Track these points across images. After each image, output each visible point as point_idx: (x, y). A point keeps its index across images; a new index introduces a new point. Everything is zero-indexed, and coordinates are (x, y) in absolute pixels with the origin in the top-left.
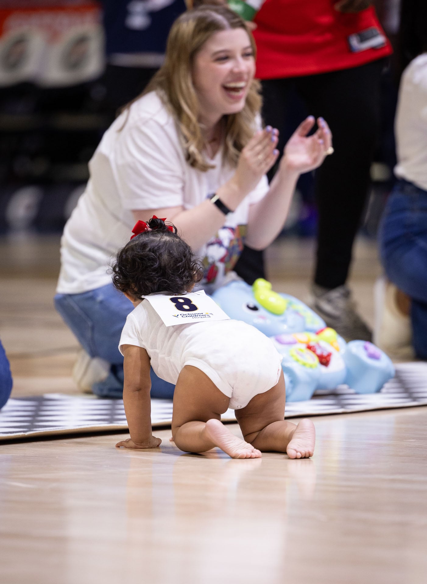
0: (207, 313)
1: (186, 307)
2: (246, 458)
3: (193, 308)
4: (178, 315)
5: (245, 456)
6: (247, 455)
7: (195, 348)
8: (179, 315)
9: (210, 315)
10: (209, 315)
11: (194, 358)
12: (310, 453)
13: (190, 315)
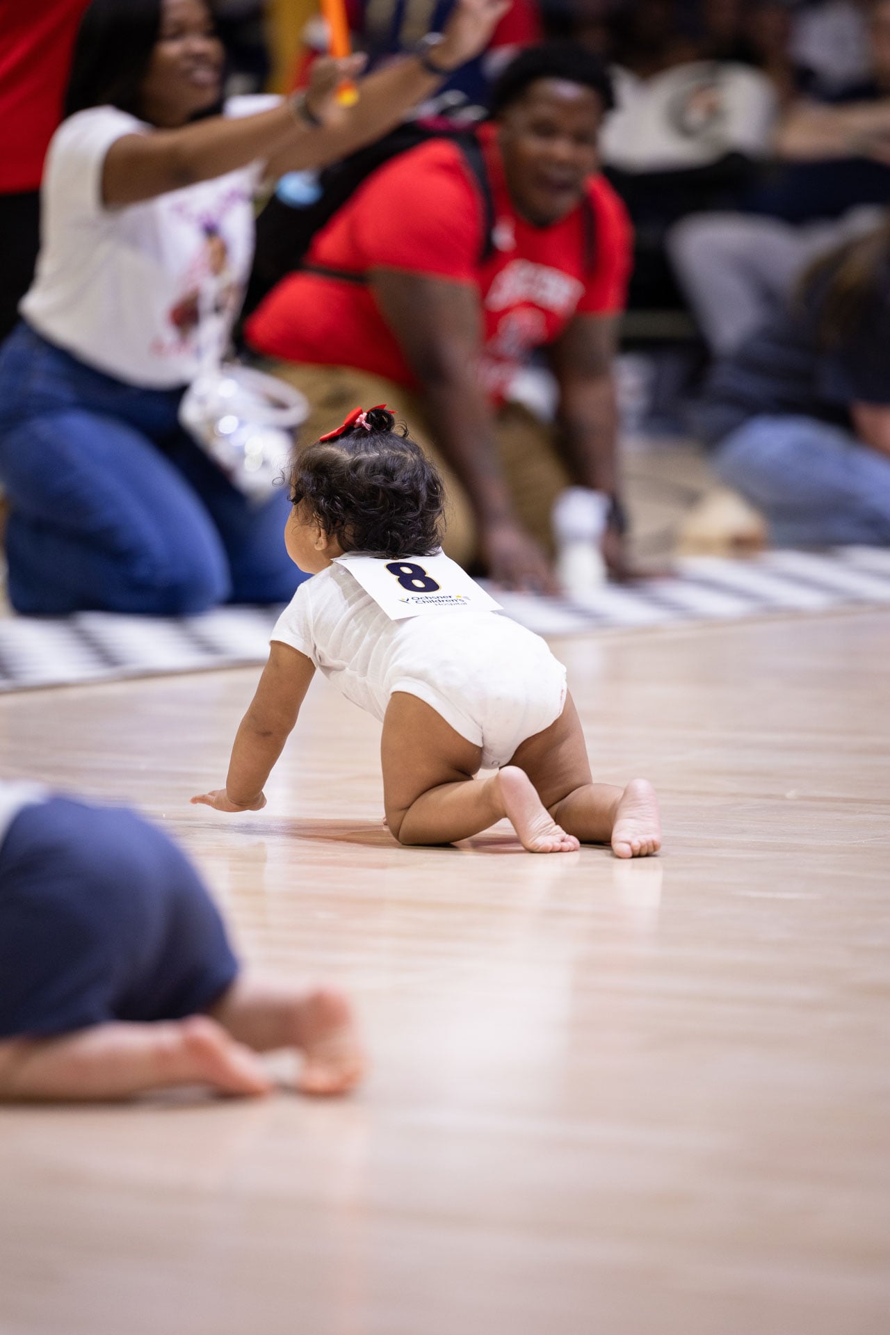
0: (458, 596)
1: (418, 583)
2: (552, 852)
3: (431, 586)
4: (408, 600)
5: (550, 849)
6: (553, 847)
7: (409, 659)
8: (410, 599)
9: (466, 600)
10: (464, 599)
11: (408, 678)
12: (655, 843)
13: (430, 600)
